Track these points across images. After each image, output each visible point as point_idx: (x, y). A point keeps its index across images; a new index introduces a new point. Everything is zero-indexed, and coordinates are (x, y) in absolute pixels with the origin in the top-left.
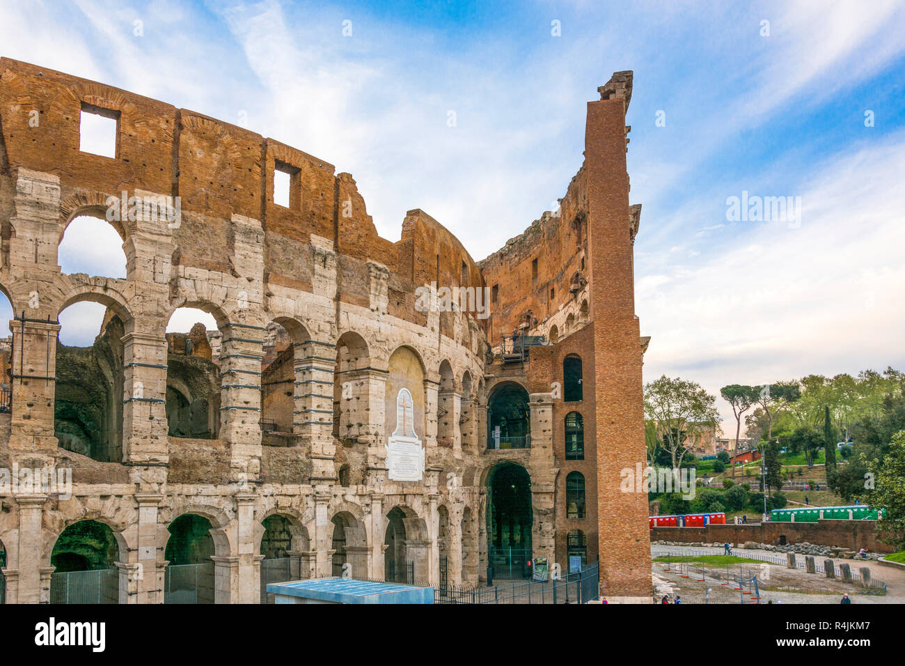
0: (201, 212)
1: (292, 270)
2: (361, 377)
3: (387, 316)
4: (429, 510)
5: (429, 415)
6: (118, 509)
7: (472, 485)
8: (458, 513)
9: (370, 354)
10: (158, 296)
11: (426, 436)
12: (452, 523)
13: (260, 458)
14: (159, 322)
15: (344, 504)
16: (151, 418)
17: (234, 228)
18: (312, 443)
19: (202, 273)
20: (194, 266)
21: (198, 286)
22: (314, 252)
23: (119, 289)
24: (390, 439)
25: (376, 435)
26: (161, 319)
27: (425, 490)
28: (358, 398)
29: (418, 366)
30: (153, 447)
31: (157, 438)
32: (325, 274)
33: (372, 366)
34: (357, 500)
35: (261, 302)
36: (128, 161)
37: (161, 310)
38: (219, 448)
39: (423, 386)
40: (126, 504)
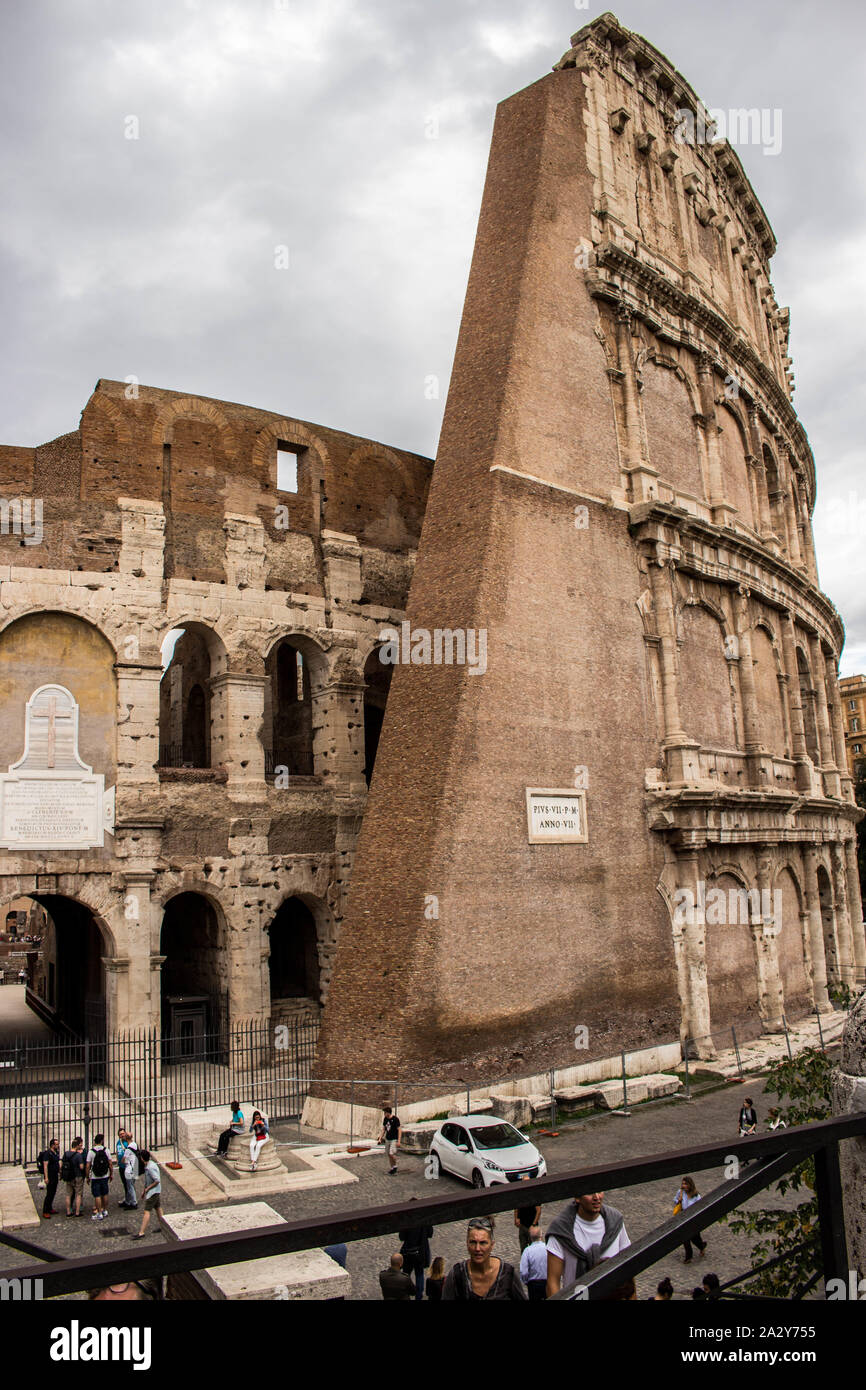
4: (123, 902)
7: (333, 849)
8: (248, 905)
11: (120, 765)
27: (114, 865)
29: (96, 641)
39: (111, 676)
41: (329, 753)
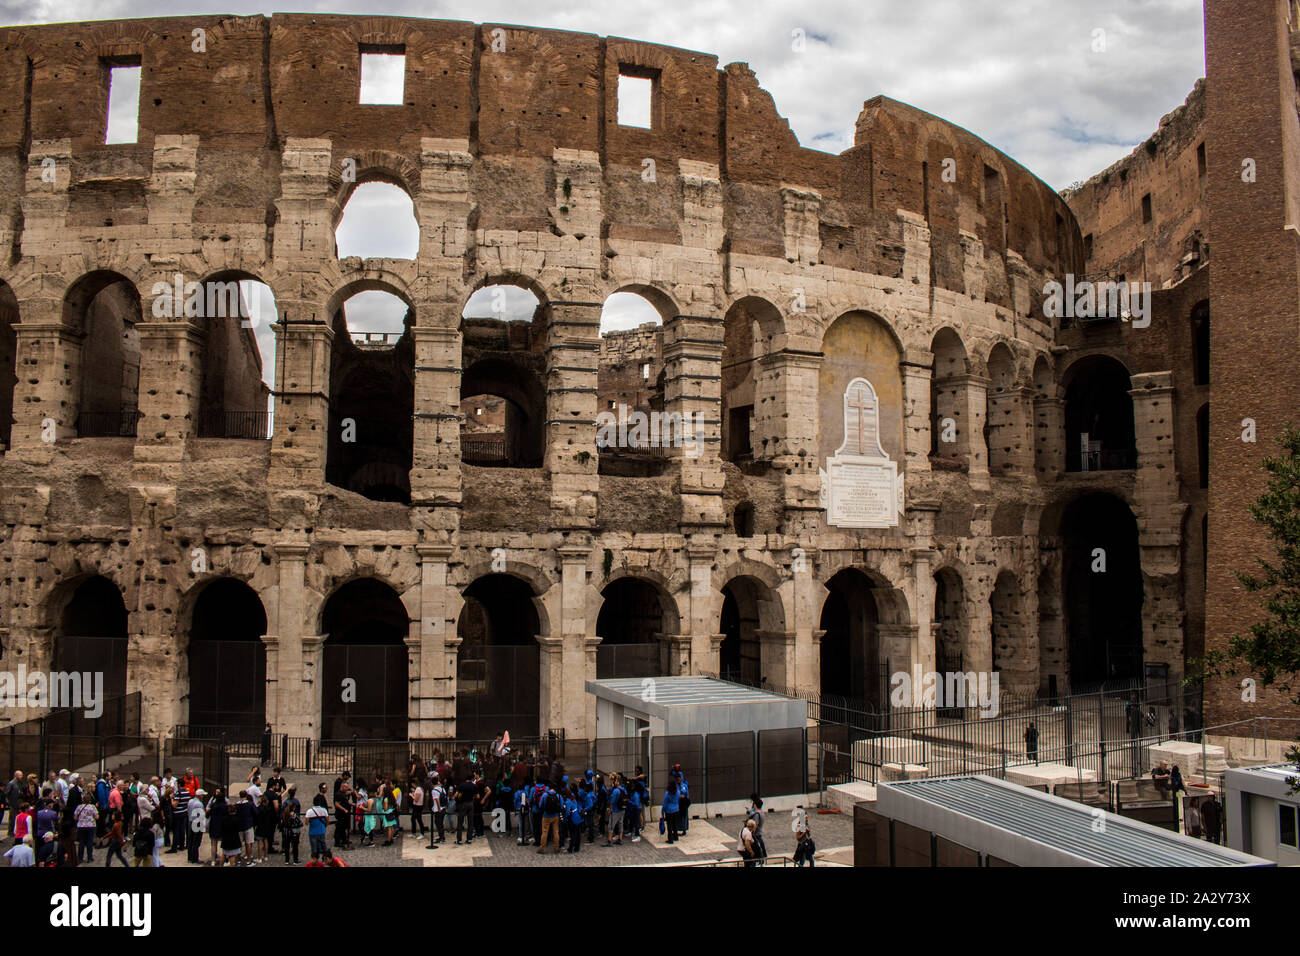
0: (509, 153)
1: (646, 215)
2: (777, 365)
3: (819, 267)
4: (913, 576)
5: (910, 419)
6: (396, 564)
7: (1019, 533)
8: (981, 580)
9: (787, 328)
10: (448, 274)
11: (907, 453)
12: (971, 597)
13: (595, 494)
14: (449, 310)
15: (744, 565)
16: (439, 441)
17: (555, 168)
18: (683, 470)
19: (509, 236)
20: (497, 228)
21: (503, 255)
22: (682, 186)
23: (397, 272)
24: (830, 460)
25: (802, 454)
26: (451, 305)
27: (904, 543)
28: (773, 398)
29: (887, 340)
30: (440, 481)
31: (446, 468)
32: (703, 214)
33: (790, 347)
34: (767, 558)
35: (598, 266)
36: (412, 104)
37: (452, 293)
38: (533, 480)
39: (898, 373)
40: (406, 558)
41: (1013, 449)
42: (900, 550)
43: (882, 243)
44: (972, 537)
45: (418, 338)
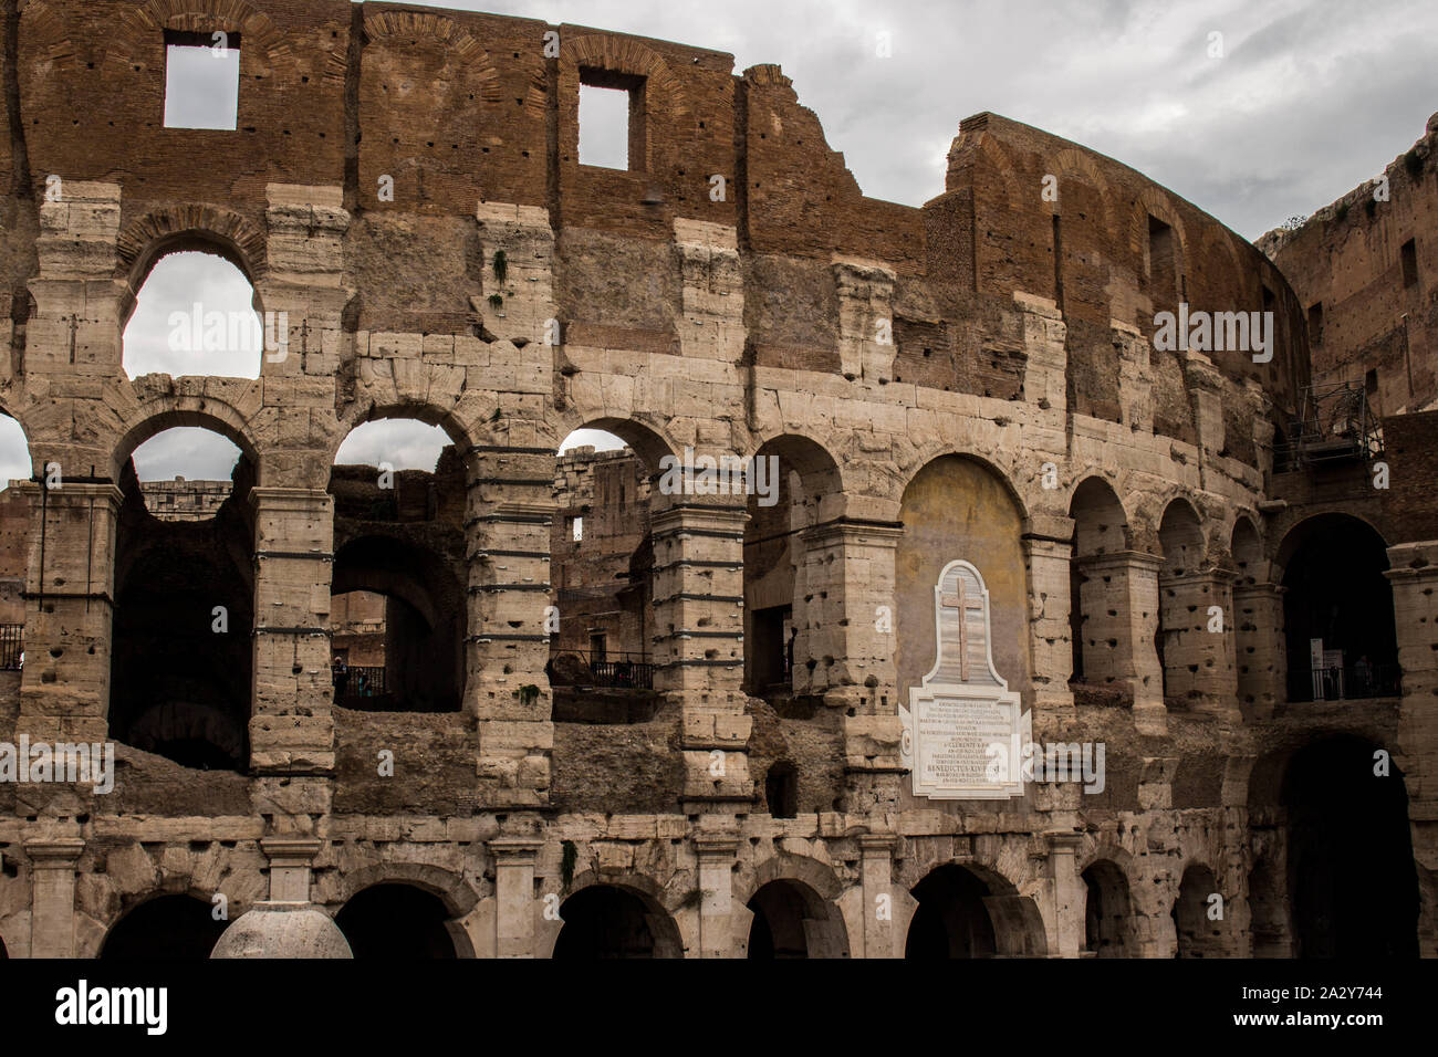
0: (407, 209)
1: (624, 308)
2: (829, 543)
3: (892, 386)
4: (1050, 876)
5: (1039, 624)
6: (227, 872)
7: (1219, 803)
8: (1157, 881)
9: (846, 484)
10: (312, 402)
11: (1036, 679)
12: (1142, 908)
13: (548, 753)
14: (313, 460)
15: (784, 863)
16: (297, 670)
17: (481, 234)
18: (686, 712)
19: (410, 342)
20: (391, 329)
21: (400, 371)
22: (680, 261)
23: (229, 398)
24: (915, 692)
25: (871, 683)
26: (317, 452)
27: (1034, 822)
28: (824, 595)
29: (1002, 501)
30: (299, 734)
31: (309, 714)
32: (712, 306)
33: (851, 513)
34: (819, 851)
35: (549, 389)
36: (253, 130)
37: (317, 434)
38: (449, 732)
39: (1019, 552)
40: (241, 860)
41: (1203, 667)
42: (1028, 834)
43: (991, 347)
44: (1141, 811)
45: (264, 505)
